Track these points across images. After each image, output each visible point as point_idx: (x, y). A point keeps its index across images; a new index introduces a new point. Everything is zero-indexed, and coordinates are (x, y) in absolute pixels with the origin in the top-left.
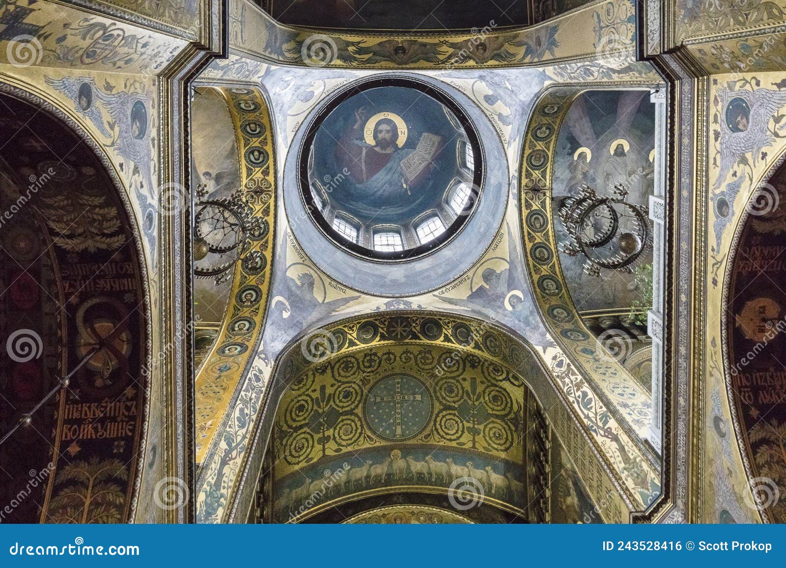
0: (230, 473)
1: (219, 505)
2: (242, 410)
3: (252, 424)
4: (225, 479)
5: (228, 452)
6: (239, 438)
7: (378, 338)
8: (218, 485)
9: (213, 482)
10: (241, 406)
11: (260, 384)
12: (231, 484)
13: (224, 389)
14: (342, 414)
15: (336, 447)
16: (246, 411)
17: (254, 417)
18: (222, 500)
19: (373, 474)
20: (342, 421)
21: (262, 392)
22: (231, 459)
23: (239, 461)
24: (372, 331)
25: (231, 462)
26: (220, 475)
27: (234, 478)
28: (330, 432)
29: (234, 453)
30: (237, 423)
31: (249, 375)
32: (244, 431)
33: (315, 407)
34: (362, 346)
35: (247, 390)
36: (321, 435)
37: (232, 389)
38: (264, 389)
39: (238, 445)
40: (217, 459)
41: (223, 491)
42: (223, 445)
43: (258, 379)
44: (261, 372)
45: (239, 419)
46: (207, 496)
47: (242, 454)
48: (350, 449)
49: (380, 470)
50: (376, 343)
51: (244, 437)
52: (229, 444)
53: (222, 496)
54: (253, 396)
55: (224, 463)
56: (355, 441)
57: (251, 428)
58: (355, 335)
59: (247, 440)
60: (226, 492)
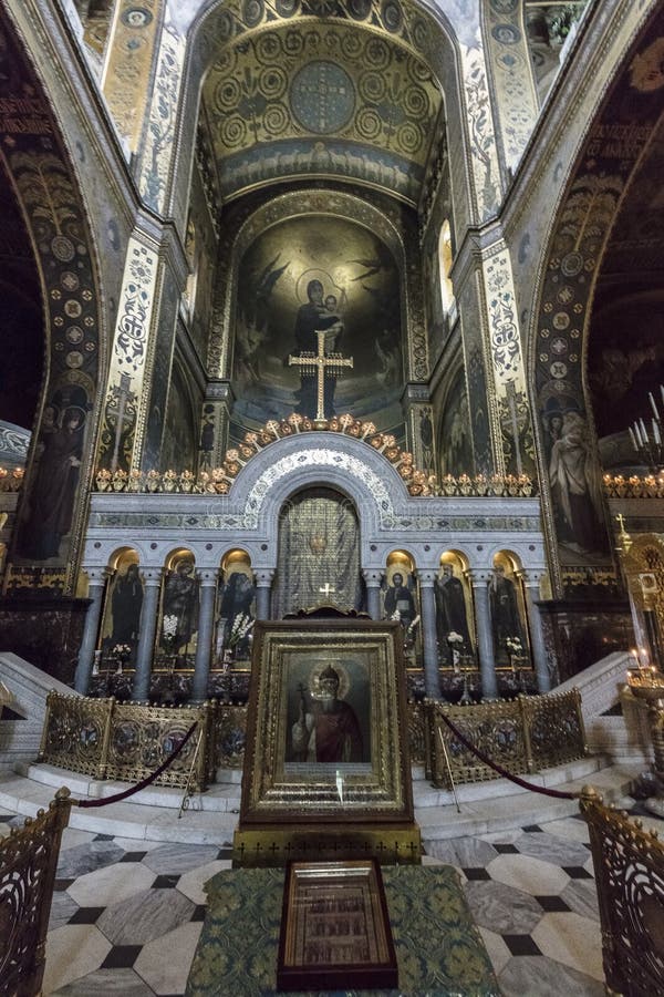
0: (164, 162)
1: (160, 189)
2: (161, 99)
3: (174, 115)
4: (159, 166)
5: (157, 142)
6: (165, 129)
8: (155, 170)
9: (149, 169)
10: (160, 93)
11: (174, 68)
12: (167, 171)
13: (139, 71)
14: (269, 102)
15: (267, 135)
16: (166, 100)
17: (175, 107)
18: (162, 184)
19: (300, 162)
20: (270, 109)
21: (177, 76)
22: (161, 149)
23: (169, 150)
25: (162, 152)
26: (155, 163)
27: (168, 166)
28: (259, 120)
29: (163, 143)
30: (159, 113)
31: (161, 56)
32: (168, 122)
33: (243, 93)
35: (162, 75)
36: (252, 122)
38: (180, 74)
39: (165, 135)
40: (149, 148)
41: (160, 176)
42: (151, 135)
43: (171, 61)
44: (173, 52)
45: (160, 109)
46: (148, 180)
47: (171, 144)
48: (279, 137)
49: (306, 158)
50: (297, 17)
51: (169, 128)
52: (156, 135)
53: (161, 180)
54: (170, 84)
55: (156, 152)
56: (284, 130)
57: (174, 119)
59: (172, 132)
60: (163, 178)
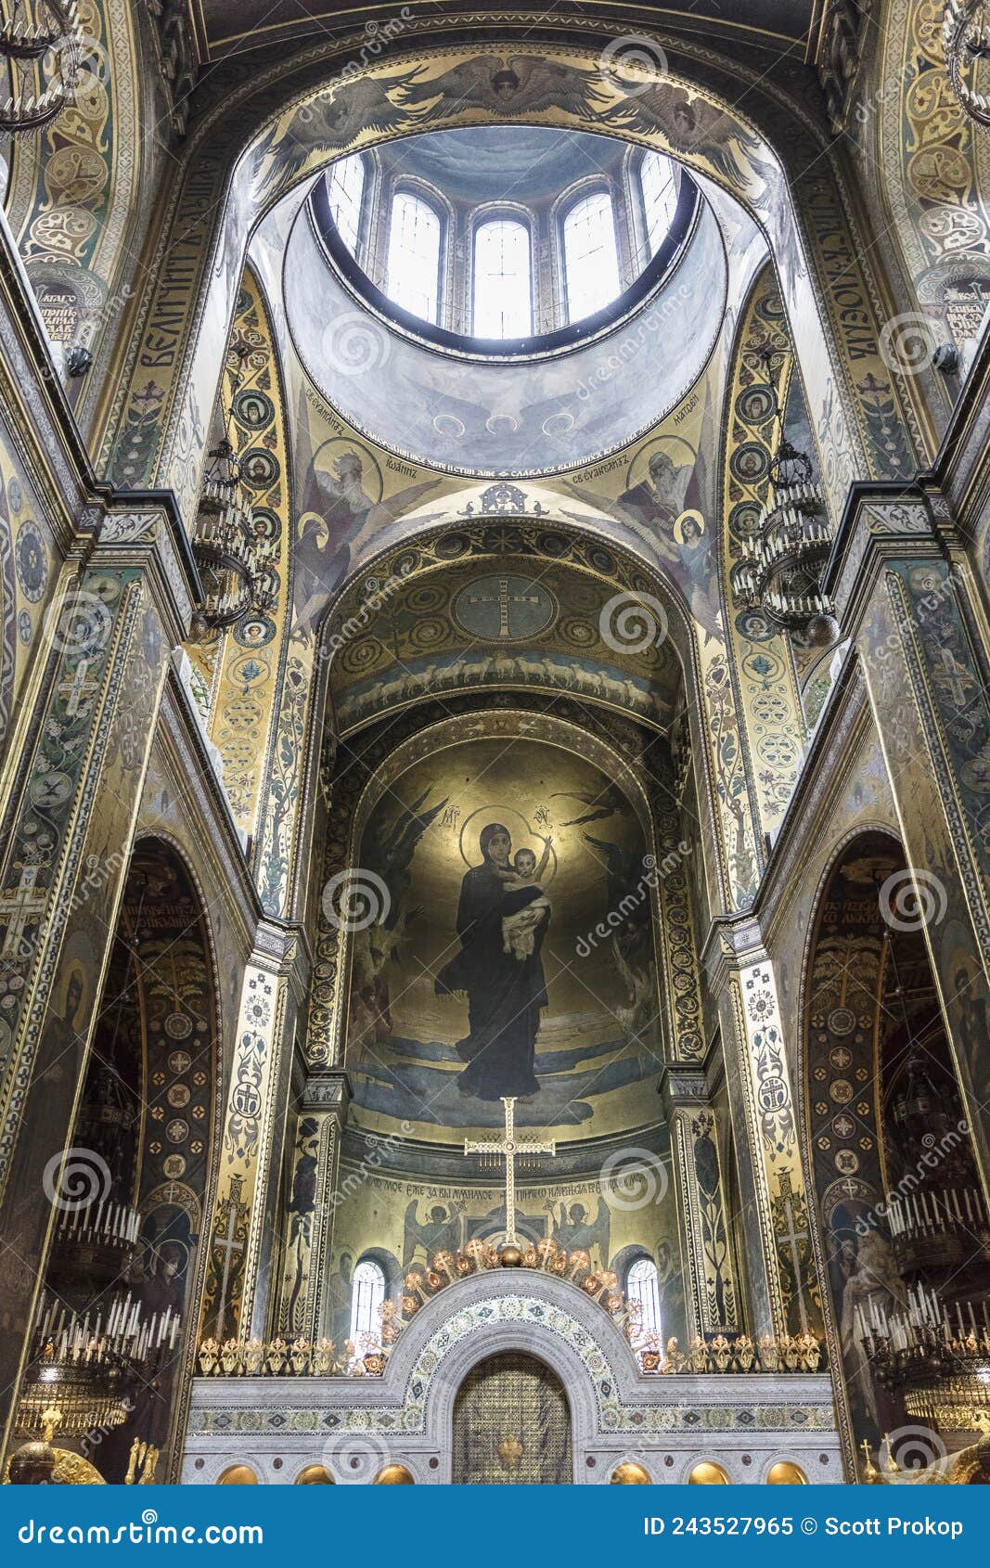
0: (286, 830)
1: (282, 872)
2: (285, 741)
3: (300, 752)
4: (282, 840)
5: (279, 807)
6: (288, 782)
7: (470, 552)
8: (276, 851)
9: (270, 850)
10: (283, 735)
11: (301, 686)
12: (289, 843)
13: (257, 714)
16: (291, 739)
17: (301, 743)
18: (284, 865)
21: (304, 696)
22: (285, 812)
23: (293, 811)
24: (459, 545)
25: (285, 818)
26: (276, 836)
27: (290, 834)
29: (286, 803)
30: (282, 762)
31: (286, 680)
32: (292, 769)
34: (442, 563)
35: (287, 706)
37: (268, 715)
38: (307, 691)
39: (288, 791)
40: (269, 821)
41: (282, 855)
42: (273, 800)
43: (296, 678)
44: (299, 664)
45: (284, 756)
46: (268, 871)
47: (296, 800)
50: (466, 557)
51: (294, 777)
53: (283, 861)
54: (295, 712)
55: (277, 821)
57: (299, 759)
58: (432, 552)
59: (297, 780)
60: (286, 854)
